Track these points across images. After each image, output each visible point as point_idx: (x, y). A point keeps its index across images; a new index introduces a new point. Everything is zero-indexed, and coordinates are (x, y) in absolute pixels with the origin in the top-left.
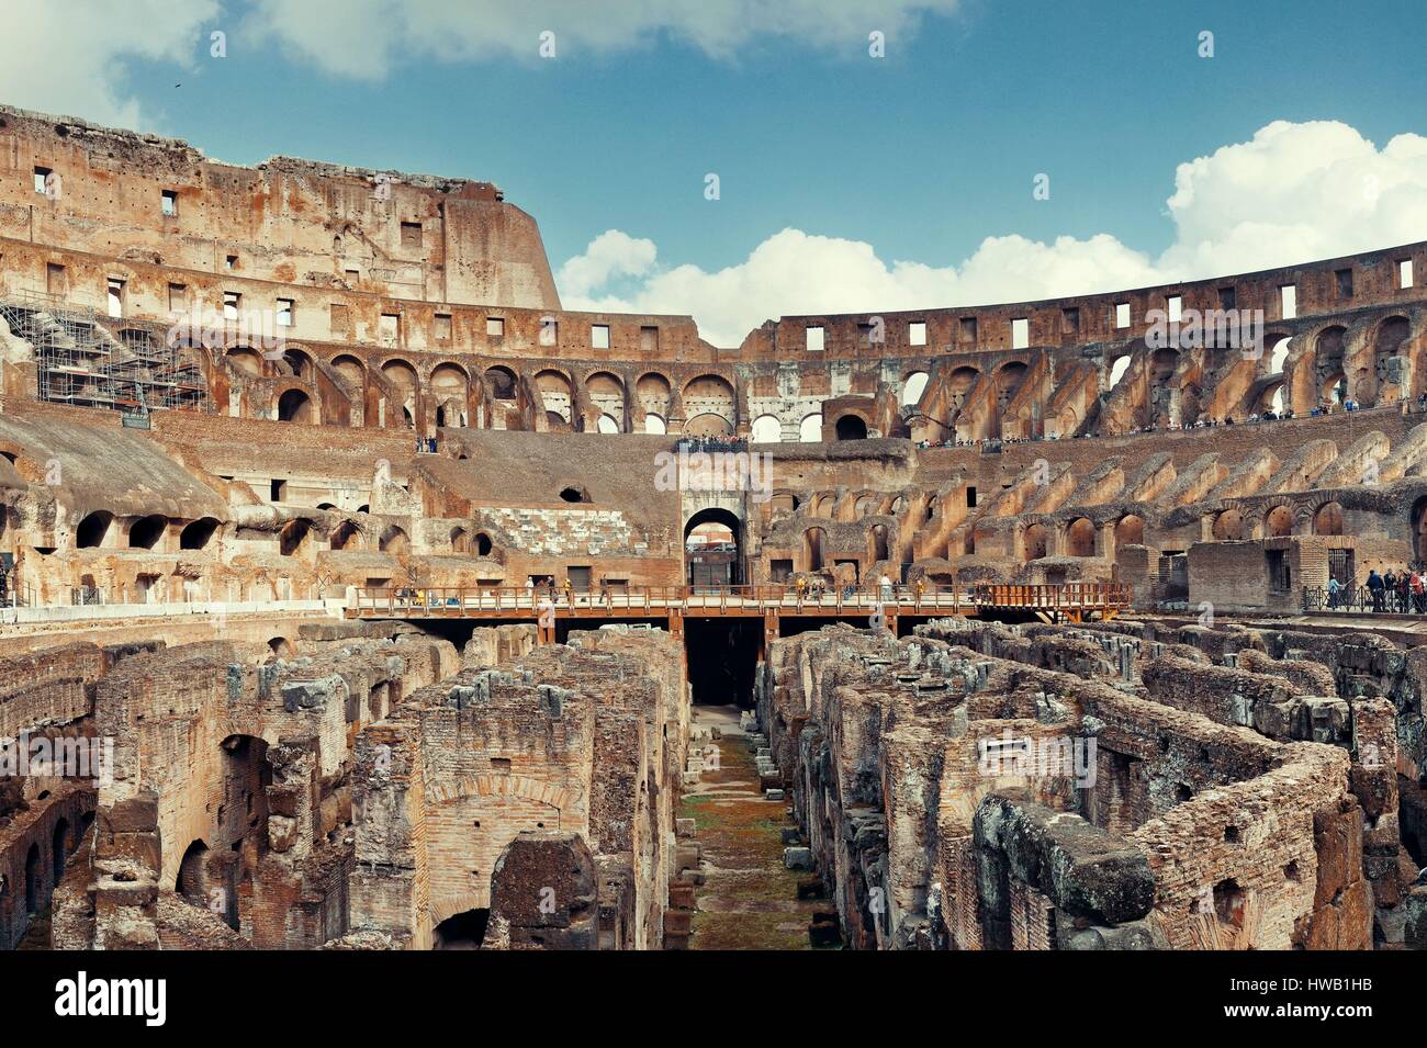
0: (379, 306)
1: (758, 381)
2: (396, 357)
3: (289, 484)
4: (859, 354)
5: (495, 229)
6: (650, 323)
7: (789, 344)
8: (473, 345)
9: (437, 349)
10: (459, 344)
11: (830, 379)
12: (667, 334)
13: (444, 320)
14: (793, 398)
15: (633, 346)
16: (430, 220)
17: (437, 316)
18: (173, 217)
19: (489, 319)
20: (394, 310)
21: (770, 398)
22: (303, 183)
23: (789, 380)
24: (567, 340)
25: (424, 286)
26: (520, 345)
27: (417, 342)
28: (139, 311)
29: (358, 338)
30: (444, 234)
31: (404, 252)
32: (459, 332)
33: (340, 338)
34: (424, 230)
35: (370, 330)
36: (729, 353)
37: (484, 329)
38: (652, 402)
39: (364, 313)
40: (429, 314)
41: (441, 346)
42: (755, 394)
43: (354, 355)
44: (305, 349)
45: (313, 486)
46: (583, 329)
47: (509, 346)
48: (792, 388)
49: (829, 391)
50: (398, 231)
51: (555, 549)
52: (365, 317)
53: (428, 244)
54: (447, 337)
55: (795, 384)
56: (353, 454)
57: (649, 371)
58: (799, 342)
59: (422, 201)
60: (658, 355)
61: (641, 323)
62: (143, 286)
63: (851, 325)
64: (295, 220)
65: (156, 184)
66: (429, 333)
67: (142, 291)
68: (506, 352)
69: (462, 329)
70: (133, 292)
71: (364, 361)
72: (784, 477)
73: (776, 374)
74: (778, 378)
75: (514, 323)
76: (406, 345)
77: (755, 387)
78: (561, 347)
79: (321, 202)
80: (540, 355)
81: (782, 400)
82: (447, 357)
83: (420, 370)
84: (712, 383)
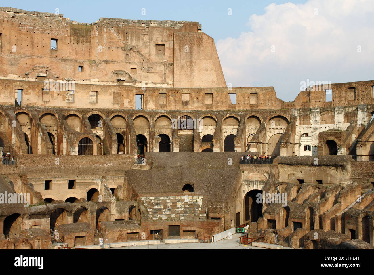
0: (135, 91)
1: (302, 118)
2: (140, 114)
3: (77, 181)
4: (348, 103)
5: (196, 45)
6: (254, 91)
7: (316, 99)
8: (176, 106)
9: (159, 109)
10: (170, 106)
11: (334, 116)
12: (262, 96)
13: (164, 95)
14: (317, 126)
15: (246, 103)
16: (168, 42)
17: (159, 93)
18: (56, 50)
19: (182, 93)
20: (141, 93)
21: (307, 126)
22: (113, 30)
23: (315, 117)
24: (217, 101)
25: (165, 73)
26: (196, 105)
27: (151, 106)
28: (28, 102)
29: (125, 106)
30: (174, 49)
31: (157, 58)
32: (169, 100)
33: (117, 107)
34: (165, 47)
35: (130, 102)
36: (289, 104)
37: (180, 98)
38: (254, 129)
39: (128, 95)
40: (156, 93)
41: (161, 107)
42: (300, 124)
43: (121, 115)
44: (100, 114)
45: (87, 181)
46: (224, 96)
47: (191, 106)
48: (317, 121)
49: (333, 122)
50: (154, 49)
51: (164, 218)
52: (128, 97)
53: (167, 53)
54: (165, 103)
55: (318, 118)
56: (106, 166)
57: (251, 115)
58: (321, 98)
59: (165, 34)
60: (257, 106)
61: (250, 91)
62: (31, 91)
63: (344, 88)
64: (109, 48)
65: (48, 35)
66: (156, 102)
67: (30, 93)
68: (190, 108)
69: (171, 99)
70: (26, 94)
71: (126, 117)
72: (294, 172)
73: (310, 114)
74: (311, 116)
75: (194, 95)
76: (146, 108)
77: (300, 120)
78: (214, 104)
79: (121, 38)
80: (204, 109)
81: (313, 127)
82: (163, 113)
83: (150, 119)
84: (281, 119)
